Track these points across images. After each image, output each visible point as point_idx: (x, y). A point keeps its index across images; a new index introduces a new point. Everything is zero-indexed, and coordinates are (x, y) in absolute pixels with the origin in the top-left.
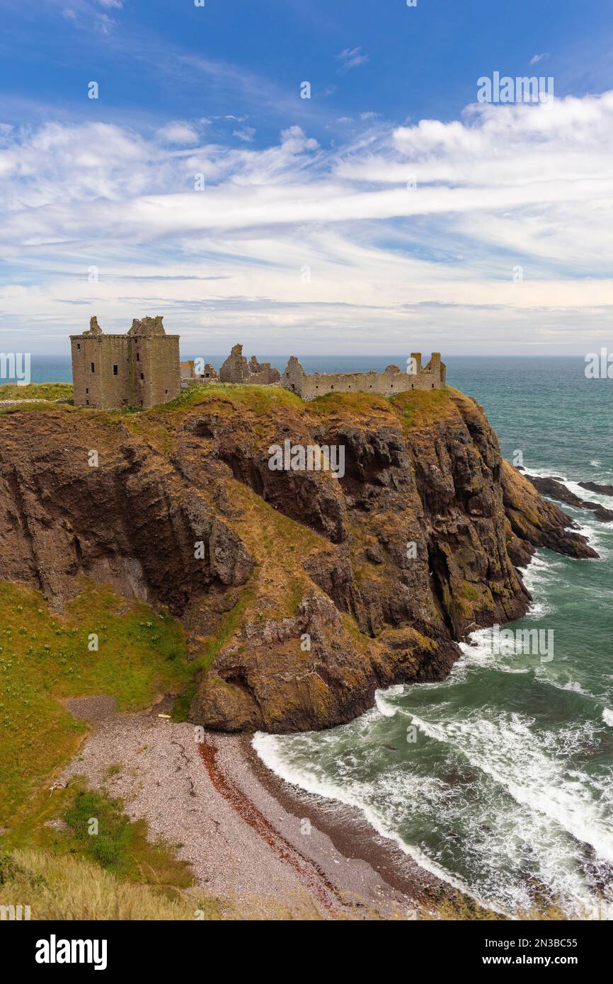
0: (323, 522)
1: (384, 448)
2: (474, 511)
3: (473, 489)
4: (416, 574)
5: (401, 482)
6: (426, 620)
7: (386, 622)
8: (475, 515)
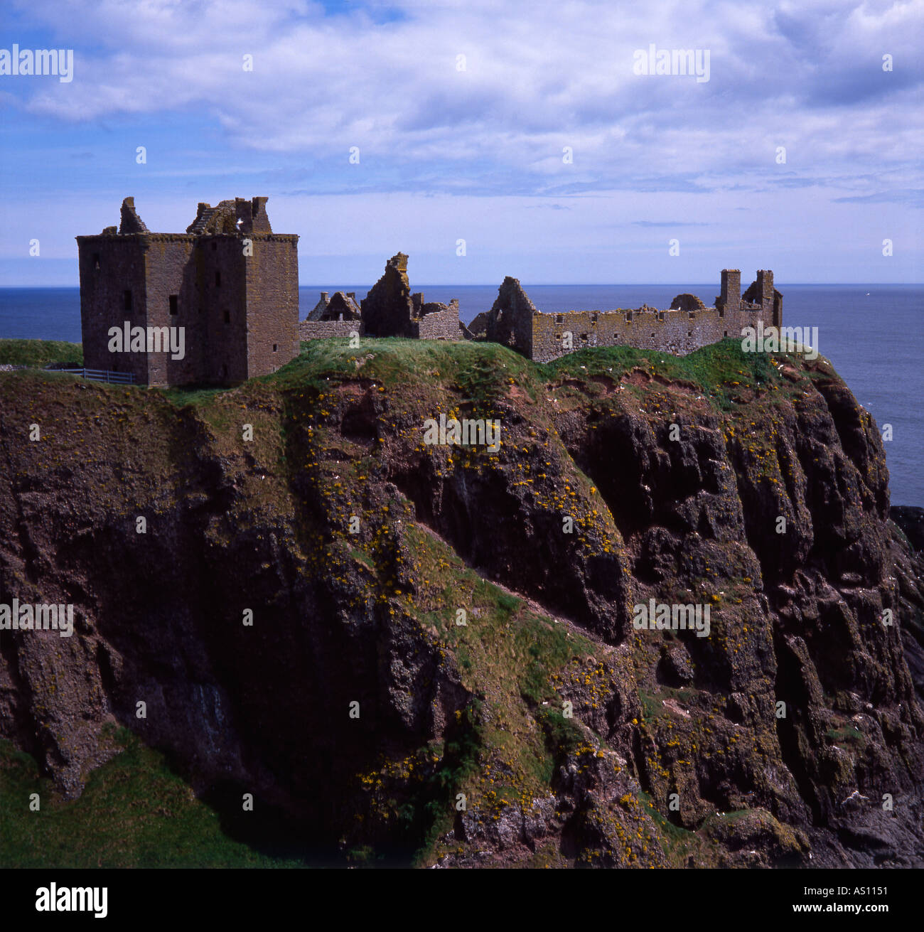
0: (590, 603)
1: (689, 455)
2: (846, 576)
3: (847, 533)
4: (757, 699)
5: (720, 521)
6: (776, 790)
7: (702, 797)
8: (849, 584)
